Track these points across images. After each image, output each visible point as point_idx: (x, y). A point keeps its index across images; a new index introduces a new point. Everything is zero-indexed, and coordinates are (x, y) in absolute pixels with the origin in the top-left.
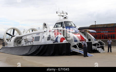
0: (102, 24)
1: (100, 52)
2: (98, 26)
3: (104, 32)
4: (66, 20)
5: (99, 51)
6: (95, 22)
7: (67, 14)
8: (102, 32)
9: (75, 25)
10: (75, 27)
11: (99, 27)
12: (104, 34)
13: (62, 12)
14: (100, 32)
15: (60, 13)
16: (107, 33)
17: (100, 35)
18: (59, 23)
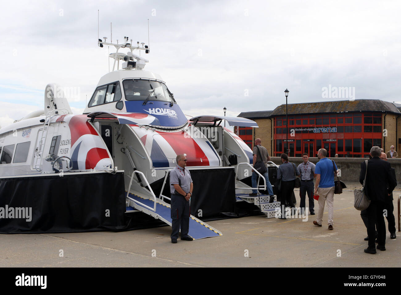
0: (319, 103)
1: (264, 215)
2: (303, 108)
3: (324, 130)
4: (133, 74)
5: (263, 210)
6: (287, 91)
7: (147, 52)
8: (315, 130)
9: (171, 95)
10: (171, 105)
11: (305, 111)
12: (325, 137)
13: (124, 42)
14: (312, 132)
15: (117, 46)
16: (334, 136)
17: (311, 140)
18: (106, 87)
